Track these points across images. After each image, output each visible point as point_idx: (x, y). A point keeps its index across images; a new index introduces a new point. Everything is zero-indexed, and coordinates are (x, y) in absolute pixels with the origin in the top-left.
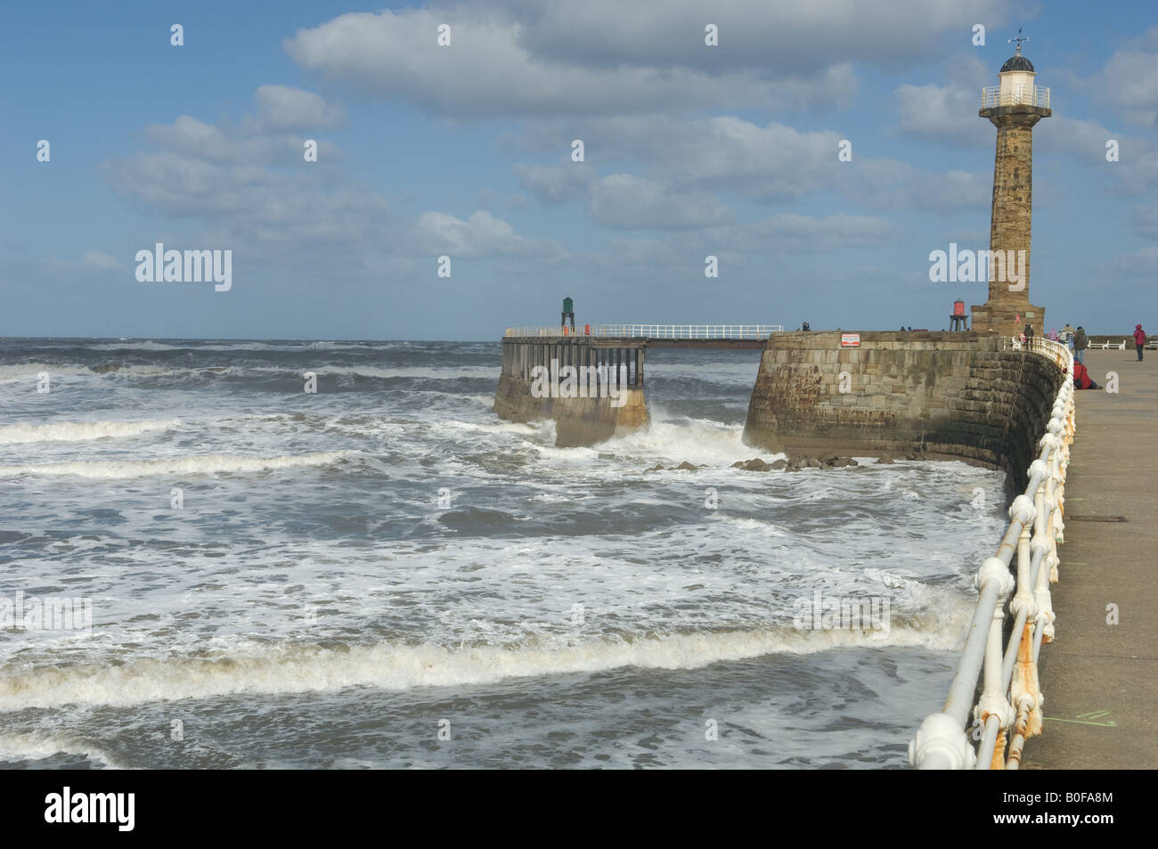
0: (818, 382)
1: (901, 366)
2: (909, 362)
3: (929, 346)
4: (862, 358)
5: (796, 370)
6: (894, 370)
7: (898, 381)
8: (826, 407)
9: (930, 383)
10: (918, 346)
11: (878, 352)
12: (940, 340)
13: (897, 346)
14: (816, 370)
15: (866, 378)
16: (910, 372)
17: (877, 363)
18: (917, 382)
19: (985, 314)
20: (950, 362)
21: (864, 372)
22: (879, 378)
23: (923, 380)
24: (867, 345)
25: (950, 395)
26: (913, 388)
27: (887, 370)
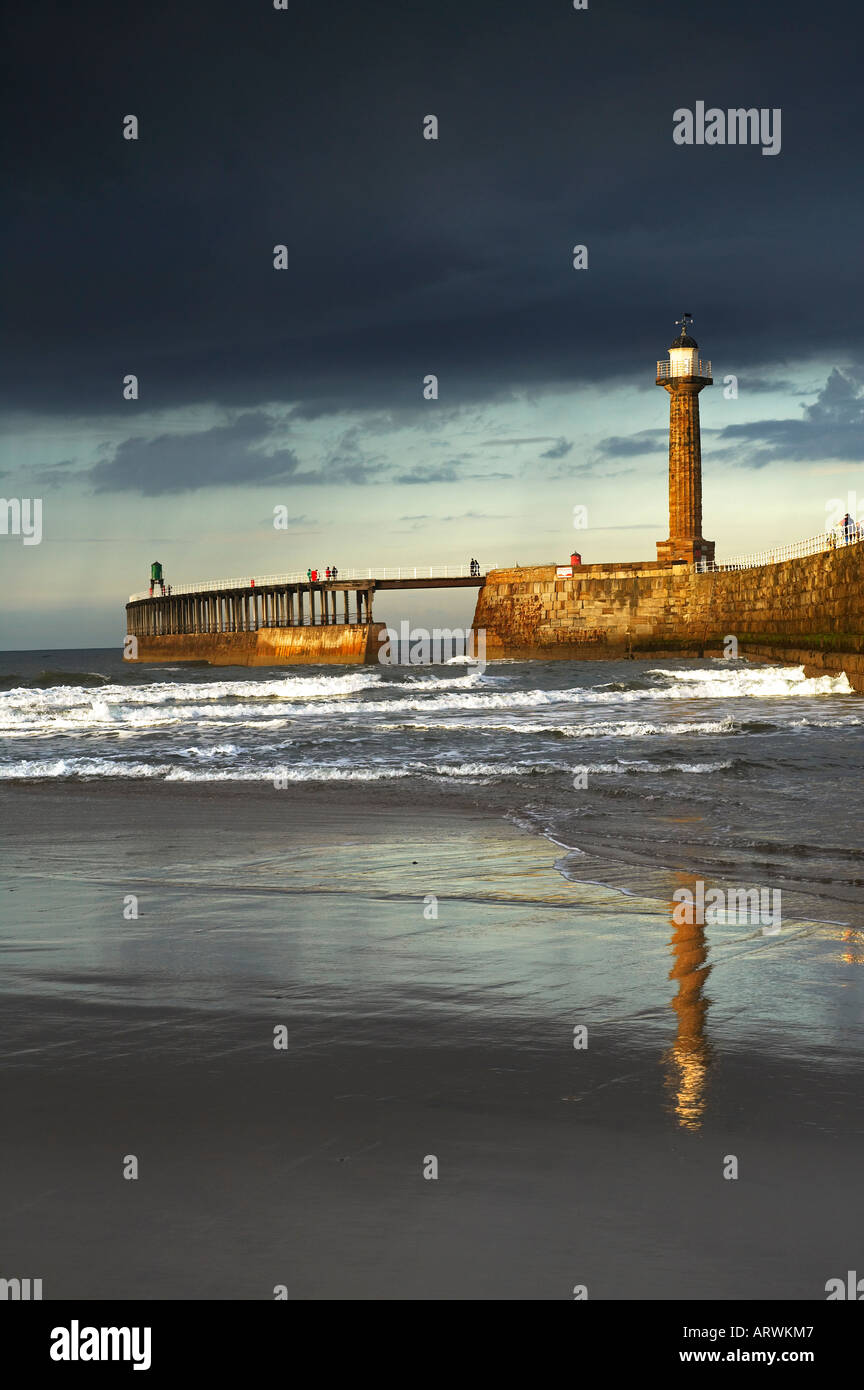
0: (539, 609)
1: (608, 592)
2: (615, 588)
3: (631, 575)
4: (575, 587)
5: (518, 600)
6: (603, 596)
7: (607, 605)
8: (547, 629)
9: (634, 605)
10: (621, 575)
11: (590, 582)
12: (640, 569)
13: (604, 576)
14: (536, 598)
15: (580, 604)
16: (617, 596)
17: (588, 590)
18: (623, 604)
19: (668, 549)
20: (649, 587)
21: (578, 599)
22: (590, 602)
23: (628, 602)
24: (579, 577)
25: (652, 613)
26: (620, 609)
27: (597, 595)
